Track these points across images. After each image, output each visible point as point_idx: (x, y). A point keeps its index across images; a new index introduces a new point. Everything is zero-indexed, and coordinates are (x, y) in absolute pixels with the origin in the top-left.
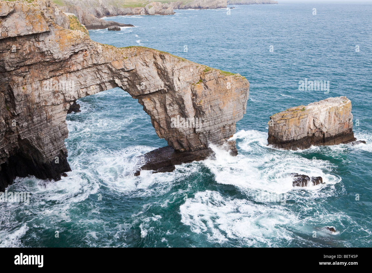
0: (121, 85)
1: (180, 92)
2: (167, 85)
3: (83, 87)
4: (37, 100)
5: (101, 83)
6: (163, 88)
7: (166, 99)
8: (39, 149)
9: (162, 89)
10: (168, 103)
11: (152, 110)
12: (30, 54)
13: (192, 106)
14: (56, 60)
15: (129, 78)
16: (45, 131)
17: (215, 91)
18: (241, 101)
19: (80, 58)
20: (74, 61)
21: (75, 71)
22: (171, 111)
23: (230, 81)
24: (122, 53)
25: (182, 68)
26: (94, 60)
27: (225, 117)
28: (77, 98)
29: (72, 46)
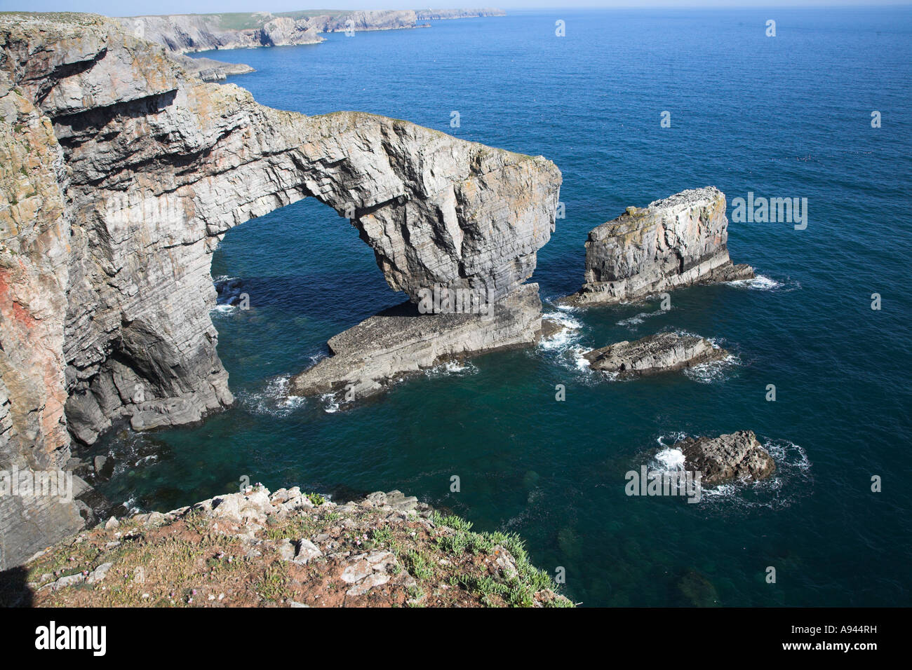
0: (319, 193)
1: (435, 197)
2: (409, 187)
3: (244, 201)
4: (154, 236)
5: (278, 191)
6: (402, 193)
8: (165, 337)
10: (410, 221)
11: (379, 237)
12: (138, 140)
13: (457, 224)
14: (192, 151)
15: (334, 176)
16: (173, 298)
17: (499, 192)
18: (548, 208)
19: (235, 140)
20: (224, 148)
21: (226, 171)
22: (417, 237)
23: (528, 171)
24: (319, 127)
25: (438, 151)
26: (264, 144)
27: (519, 241)
28: (232, 225)
29: (221, 119)
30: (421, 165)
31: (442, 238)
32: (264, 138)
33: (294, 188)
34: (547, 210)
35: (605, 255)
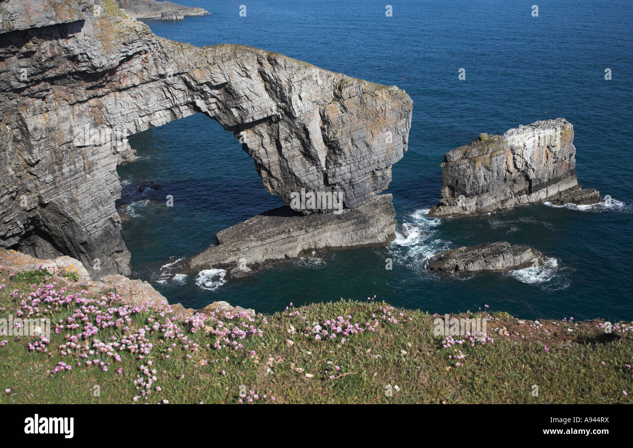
0: (207, 110)
1: (302, 118)
2: (281, 108)
3: (144, 113)
4: (68, 137)
5: (173, 107)
6: (275, 112)
7: (280, 131)
8: (75, 218)
9: (273, 114)
10: (282, 136)
11: (257, 149)
12: (52, 59)
13: (322, 141)
14: (98, 70)
15: (219, 97)
16: (83, 187)
17: (358, 115)
18: (401, 130)
19: (136, 64)
21: (129, 88)
22: (288, 150)
23: (382, 99)
24: (206, 56)
25: (305, 79)
26: (160, 68)
27: (375, 158)
28: (134, 132)
29: (122, 46)
30: (290, 90)
31: (308, 151)
32: (160, 63)
33: (186, 105)
34: (399, 132)
35: (459, 174)
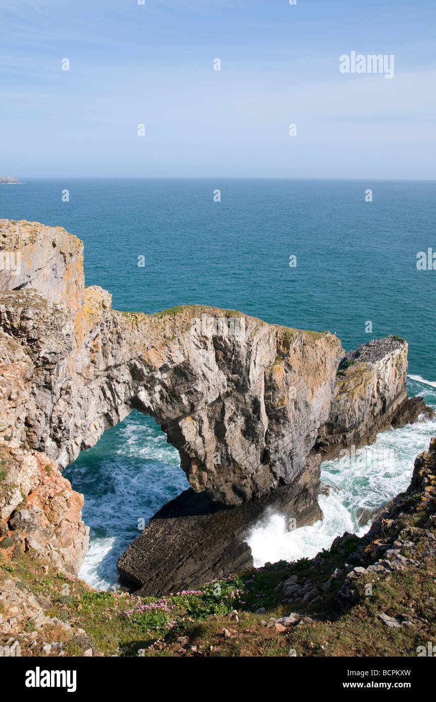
0: (149, 403)
2: (232, 381)
5: (110, 410)
6: (227, 389)
7: (226, 411)
9: (225, 391)
10: (227, 416)
11: (194, 439)
15: (166, 382)
17: (300, 372)
22: (231, 432)
23: (322, 348)
24: (163, 328)
30: (249, 357)
31: (253, 429)
32: (111, 349)
33: (126, 403)
35: (339, 410)
